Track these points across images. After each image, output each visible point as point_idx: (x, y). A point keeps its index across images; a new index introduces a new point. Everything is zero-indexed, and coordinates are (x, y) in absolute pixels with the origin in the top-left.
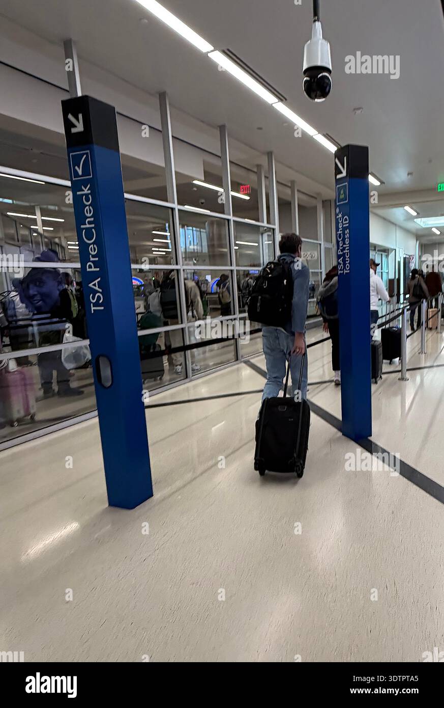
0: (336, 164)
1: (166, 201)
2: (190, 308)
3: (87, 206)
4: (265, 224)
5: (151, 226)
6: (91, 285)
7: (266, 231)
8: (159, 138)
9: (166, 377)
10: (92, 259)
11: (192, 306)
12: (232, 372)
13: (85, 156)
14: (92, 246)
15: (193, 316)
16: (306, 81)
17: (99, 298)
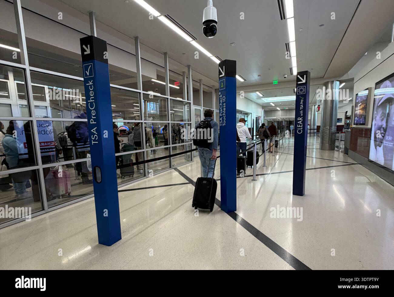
0: (219, 69)
1: (137, 89)
2: (148, 142)
3: (91, 91)
4: (186, 101)
5: (132, 101)
6: (92, 131)
7: (186, 104)
8: (134, 58)
9: (135, 175)
10: (93, 118)
11: (149, 140)
12: (168, 173)
13: (90, 66)
14: (93, 111)
15: (149, 146)
16: (204, 27)
17: (96, 137)
